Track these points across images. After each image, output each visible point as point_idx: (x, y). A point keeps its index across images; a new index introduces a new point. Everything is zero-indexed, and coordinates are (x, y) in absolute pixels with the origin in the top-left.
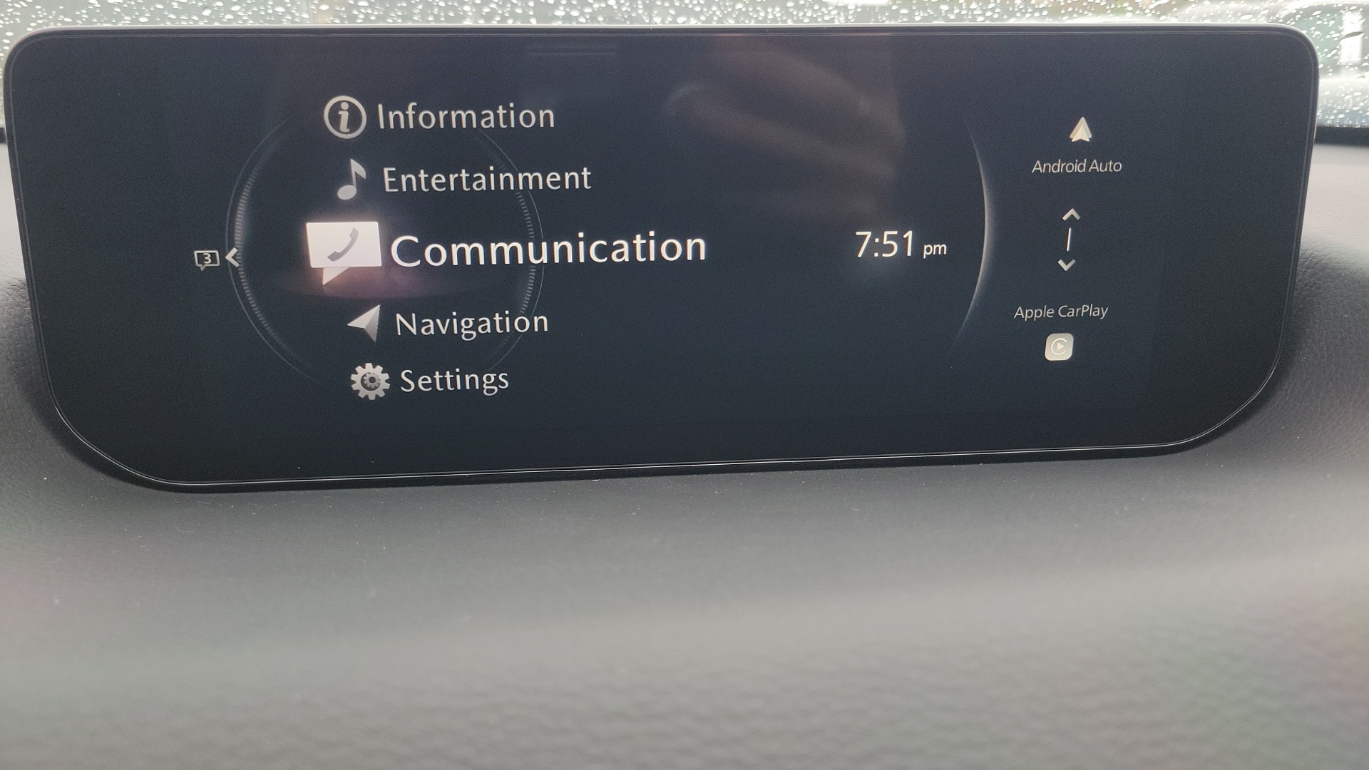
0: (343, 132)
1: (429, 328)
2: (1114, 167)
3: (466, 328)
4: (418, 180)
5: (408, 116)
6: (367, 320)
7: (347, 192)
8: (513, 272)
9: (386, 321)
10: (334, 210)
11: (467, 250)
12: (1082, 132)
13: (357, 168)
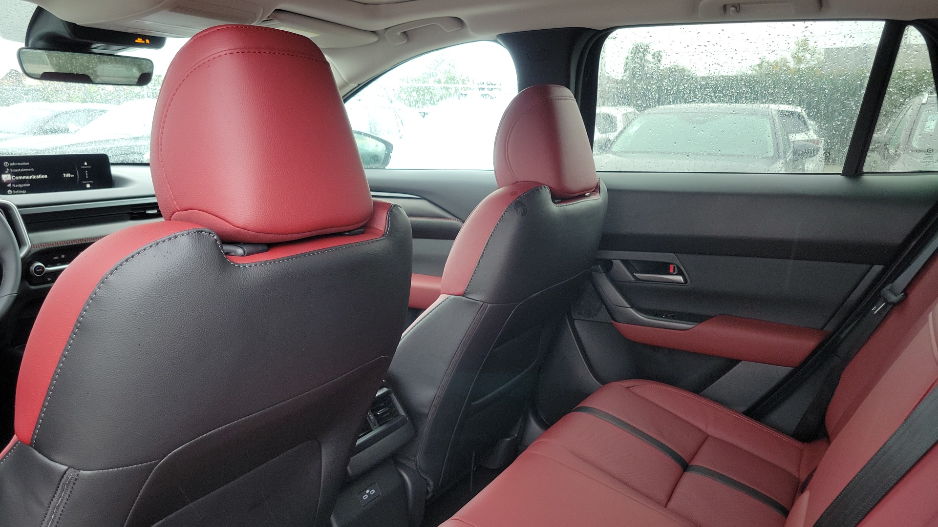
0: (6, 166)
1: (17, 186)
2: (90, 167)
3: (21, 186)
4: (14, 170)
5: (13, 164)
6: (9, 185)
7: (7, 172)
8: (26, 180)
9: (12, 186)
10: (5, 174)
11: (20, 178)
12: (86, 164)
13: (8, 169)
